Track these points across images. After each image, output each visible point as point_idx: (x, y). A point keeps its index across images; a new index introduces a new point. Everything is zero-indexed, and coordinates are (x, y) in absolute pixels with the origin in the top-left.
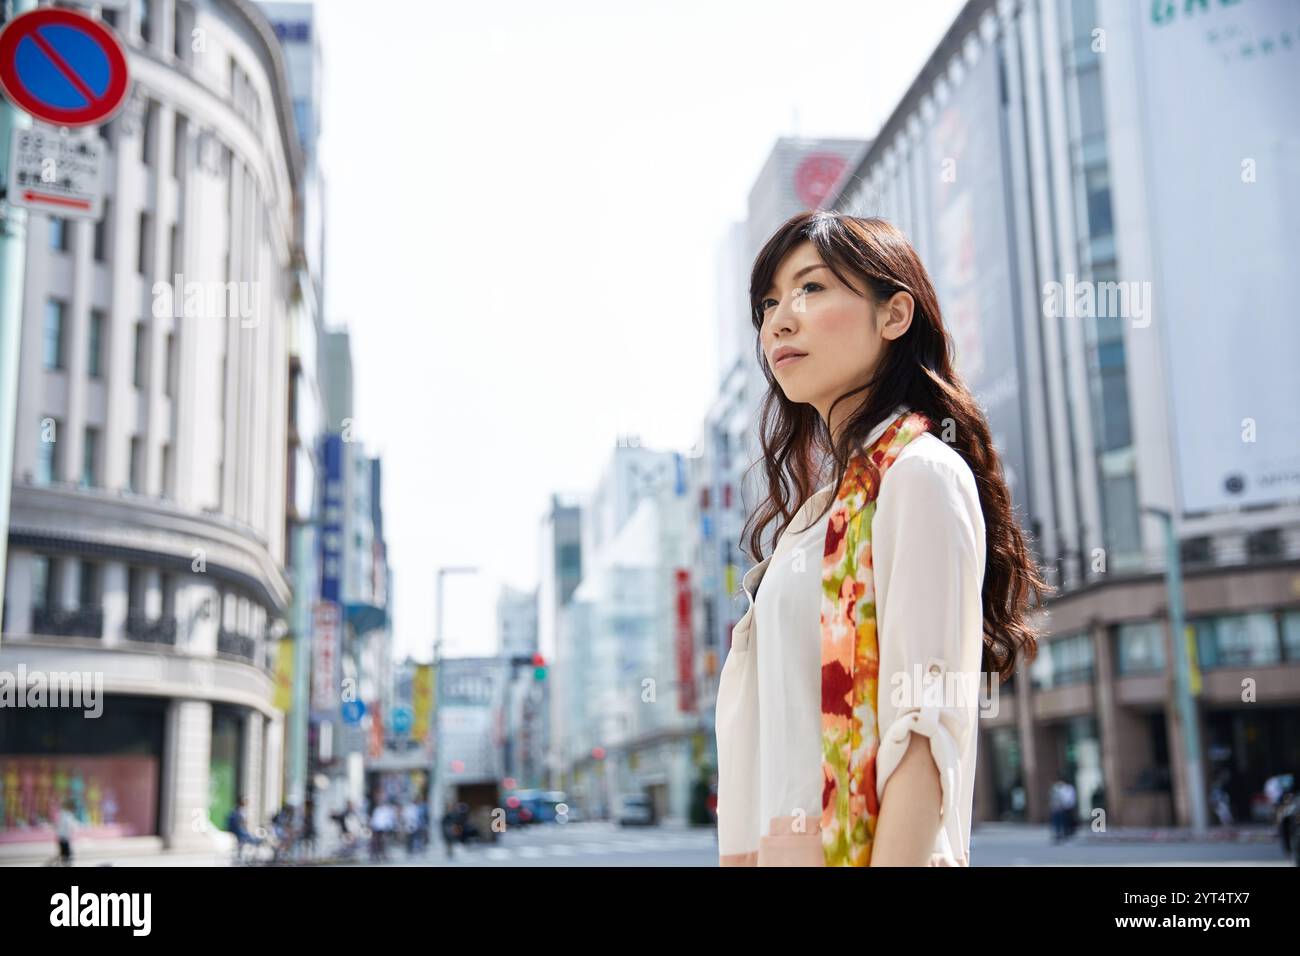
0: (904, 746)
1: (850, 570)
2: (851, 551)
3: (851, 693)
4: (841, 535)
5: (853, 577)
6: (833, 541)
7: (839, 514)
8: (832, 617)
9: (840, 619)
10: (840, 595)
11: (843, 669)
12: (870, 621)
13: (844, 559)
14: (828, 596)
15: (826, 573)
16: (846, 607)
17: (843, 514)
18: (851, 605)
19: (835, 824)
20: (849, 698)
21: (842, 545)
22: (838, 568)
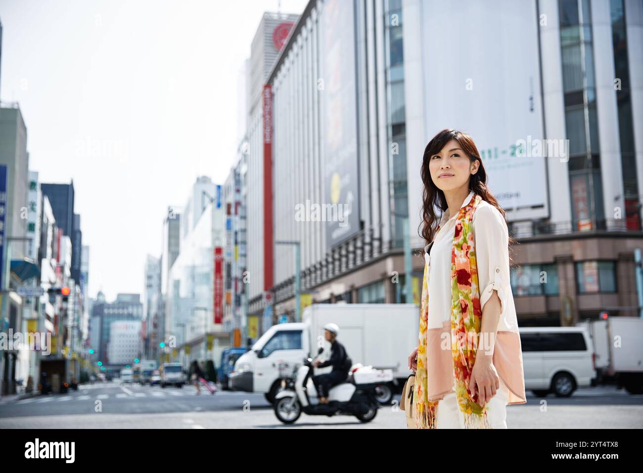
0: (491, 294)
1: (465, 241)
2: (465, 236)
3: (470, 279)
4: (461, 230)
5: (467, 244)
6: (457, 233)
7: (459, 224)
8: (459, 256)
9: (462, 256)
10: (462, 249)
11: (466, 272)
12: (474, 257)
13: (462, 237)
14: (457, 249)
15: (455, 242)
16: (465, 253)
17: (460, 224)
18: (467, 252)
19: (469, 317)
20: (470, 280)
21: (461, 234)
22: (460, 240)
